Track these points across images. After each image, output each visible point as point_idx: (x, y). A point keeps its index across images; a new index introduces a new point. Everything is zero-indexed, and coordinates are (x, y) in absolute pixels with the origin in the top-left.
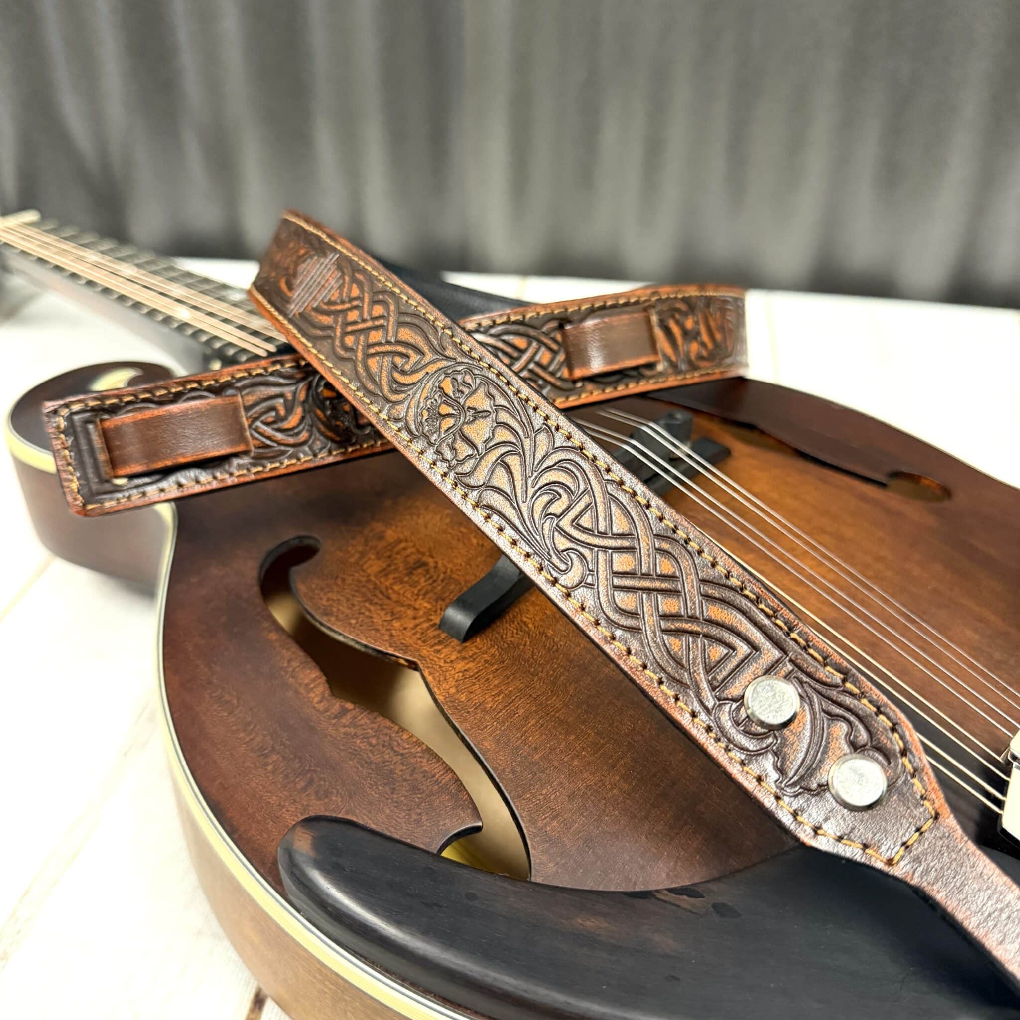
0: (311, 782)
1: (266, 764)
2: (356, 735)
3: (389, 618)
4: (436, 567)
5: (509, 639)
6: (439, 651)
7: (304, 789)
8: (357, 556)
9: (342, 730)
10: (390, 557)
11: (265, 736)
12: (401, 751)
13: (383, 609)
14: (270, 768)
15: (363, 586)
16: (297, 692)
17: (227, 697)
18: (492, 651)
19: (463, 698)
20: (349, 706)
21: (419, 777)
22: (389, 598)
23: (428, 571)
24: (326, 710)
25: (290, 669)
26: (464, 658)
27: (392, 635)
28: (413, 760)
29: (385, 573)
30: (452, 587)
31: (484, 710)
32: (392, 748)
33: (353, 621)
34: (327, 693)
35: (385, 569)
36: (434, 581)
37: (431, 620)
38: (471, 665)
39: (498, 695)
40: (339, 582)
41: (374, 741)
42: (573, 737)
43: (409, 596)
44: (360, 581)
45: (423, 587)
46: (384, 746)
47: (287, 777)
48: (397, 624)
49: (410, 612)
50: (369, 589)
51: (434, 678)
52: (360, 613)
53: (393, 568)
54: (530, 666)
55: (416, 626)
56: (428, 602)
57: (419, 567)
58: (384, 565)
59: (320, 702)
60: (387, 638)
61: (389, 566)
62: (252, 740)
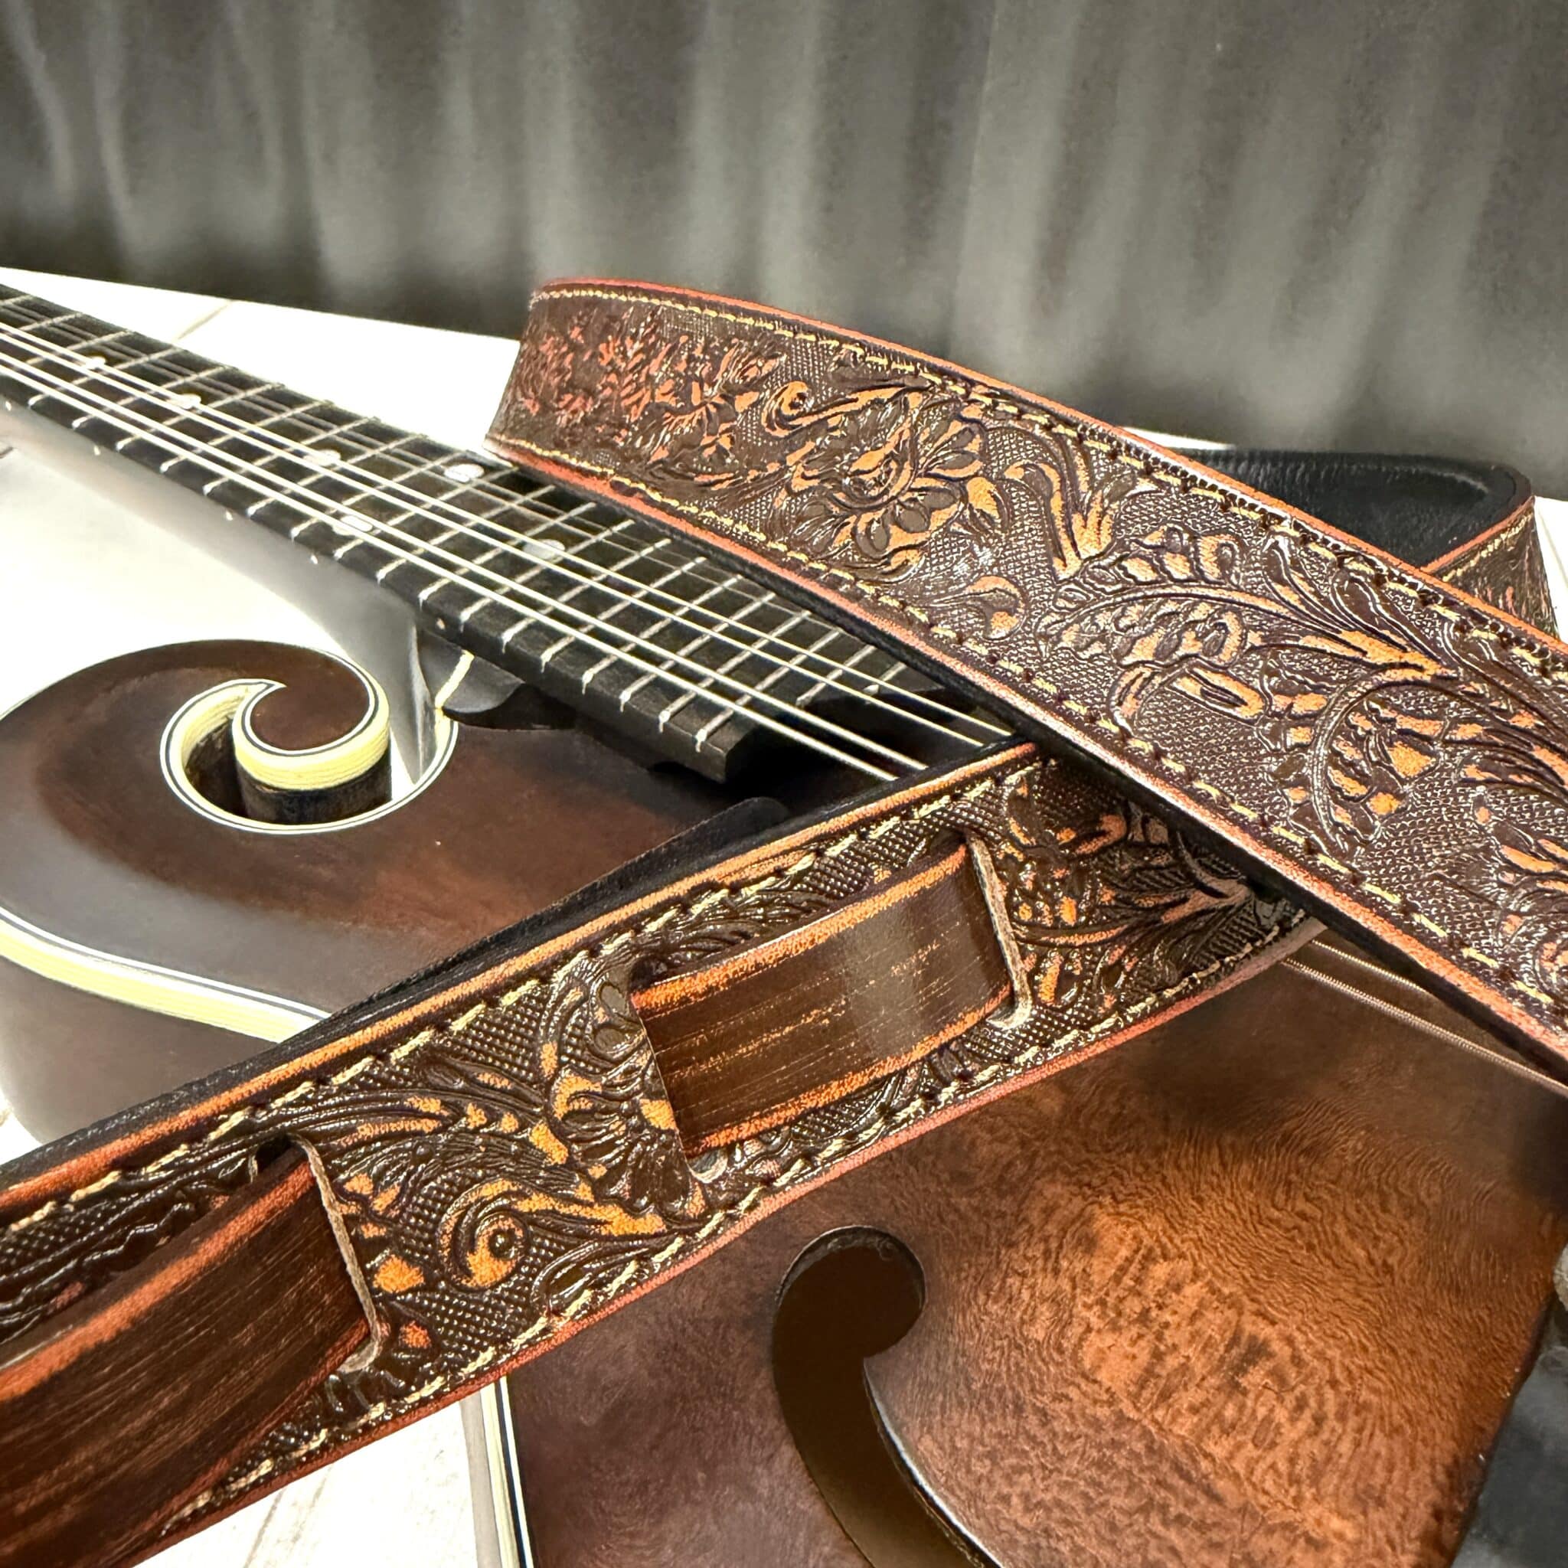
4: (1297, 1360)
8: (1045, 1314)
10: (1144, 1317)
13: (1216, 1546)
15: (1114, 1444)
22: (1215, 1498)
23: (1280, 1378)
29: (1155, 1384)
30: (1380, 1440)
35: (1149, 1372)
36: (1318, 1422)
43: (1269, 1485)
44: (1096, 1424)
45: (1296, 1444)
50: (1134, 1455)
53: (1172, 1362)
57: (1249, 1360)
58: (1144, 1358)
61: (1158, 1356)
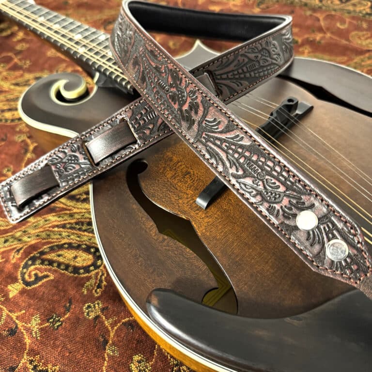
0: (155, 270)
2: (169, 250)
3: (177, 198)
4: (194, 174)
5: (225, 208)
6: (197, 214)
7: (153, 273)
8: (162, 169)
9: (164, 248)
10: (175, 169)
11: (136, 250)
12: (186, 256)
13: (175, 194)
14: (139, 264)
15: (166, 184)
16: (146, 231)
17: (121, 234)
18: (218, 213)
19: (208, 234)
20: (166, 237)
21: (194, 268)
22: (177, 189)
23: (190, 176)
24: (158, 239)
25: (143, 221)
26: (207, 217)
27: (179, 206)
28: (191, 261)
29: (174, 177)
30: (201, 183)
31: (216, 239)
32: (183, 256)
33: (164, 200)
34: (157, 231)
36: (194, 181)
37: (193, 199)
38: (210, 220)
39: (221, 233)
40: (157, 181)
41: (176, 252)
42: (251, 250)
43: (184, 188)
44: (165, 182)
45: (189, 183)
46: (180, 254)
48: (181, 201)
49: (185, 196)
50: (168, 185)
51: (196, 225)
52: (166, 196)
53: (177, 174)
54: (233, 219)
55: (188, 202)
56: (192, 191)
57: (187, 174)
58: (173, 174)
59: (155, 236)
60: (177, 207)
61: (175, 174)
62: (132, 252)
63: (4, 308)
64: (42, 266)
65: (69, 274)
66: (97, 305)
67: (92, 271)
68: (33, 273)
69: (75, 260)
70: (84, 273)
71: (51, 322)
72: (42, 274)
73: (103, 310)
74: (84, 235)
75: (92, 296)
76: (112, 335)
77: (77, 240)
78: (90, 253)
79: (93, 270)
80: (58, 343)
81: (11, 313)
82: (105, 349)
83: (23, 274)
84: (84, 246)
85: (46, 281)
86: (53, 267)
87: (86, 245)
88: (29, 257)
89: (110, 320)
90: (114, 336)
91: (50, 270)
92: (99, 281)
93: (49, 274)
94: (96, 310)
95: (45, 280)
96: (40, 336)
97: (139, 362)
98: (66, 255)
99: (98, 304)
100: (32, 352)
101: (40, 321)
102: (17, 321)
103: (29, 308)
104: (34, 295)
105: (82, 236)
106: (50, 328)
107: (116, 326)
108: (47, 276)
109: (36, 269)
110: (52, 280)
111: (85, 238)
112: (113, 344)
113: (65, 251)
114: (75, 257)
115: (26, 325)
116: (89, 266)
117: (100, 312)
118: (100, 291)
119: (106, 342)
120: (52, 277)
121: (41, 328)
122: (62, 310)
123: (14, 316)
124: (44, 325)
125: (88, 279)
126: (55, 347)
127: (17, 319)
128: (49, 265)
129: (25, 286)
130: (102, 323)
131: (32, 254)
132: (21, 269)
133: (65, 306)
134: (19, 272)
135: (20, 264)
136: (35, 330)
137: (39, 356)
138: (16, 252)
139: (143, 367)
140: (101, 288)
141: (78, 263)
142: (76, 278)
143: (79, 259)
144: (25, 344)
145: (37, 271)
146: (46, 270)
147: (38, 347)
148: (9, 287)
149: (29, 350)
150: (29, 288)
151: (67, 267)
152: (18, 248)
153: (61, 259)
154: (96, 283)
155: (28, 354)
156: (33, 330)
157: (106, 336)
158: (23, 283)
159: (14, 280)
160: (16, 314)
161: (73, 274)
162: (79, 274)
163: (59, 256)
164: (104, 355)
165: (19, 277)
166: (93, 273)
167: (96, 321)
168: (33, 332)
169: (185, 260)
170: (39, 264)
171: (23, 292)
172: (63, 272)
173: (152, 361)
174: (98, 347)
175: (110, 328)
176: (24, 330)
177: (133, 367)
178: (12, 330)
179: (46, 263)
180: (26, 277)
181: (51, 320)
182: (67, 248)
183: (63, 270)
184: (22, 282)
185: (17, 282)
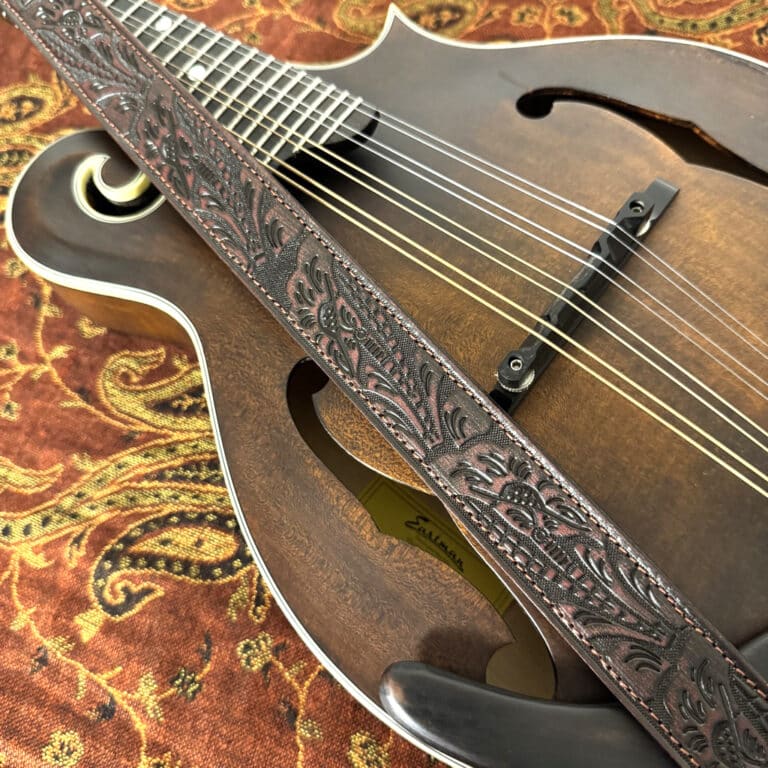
0: (382, 614)
1: (346, 599)
2: (405, 570)
7: (379, 621)
9: (395, 565)
11: (337, 573)
14: (349, 602)
16: (351, 530)
17: (300, 538)
20: (395, 541)
21: (462, 605)
24: (378, 547)
25: (341, 508)
28: (454, 591)
32: (436, 580)
34: (375, 530)
41: (421, 574)
46: (430, 578)
47: (363, 610)
59: (371, 539)
62: (329, 577)
63: (80, 665)
64: (133, 570)
65: (193, 580)
66: (262, 642)
67: (238, 569)
68: (119, 586)
69: (201, 550)
70: (223, 576)
71: (178, 686)
72: (140, 587)
73: (276, 651)
74: (208, 492)
75: (250, 622)
76: (302, 697)
77: (194, 505)
78: (228, 531)
79: (241, 568)
80: (201, 724)
81: (95, 673)
82: (294, 728)
83: (99, 592)
84: (211, 517)
85: (150, 602)
86: (158, 569)
87: (214, 513)
88: (103, 553)
89: (295, 669)
90: (307, 700)
91: (153, 578)
92: (257, 589)
93: (153, 585)
94: (263, 652)
95: (147, 599)
96: (164, 716)
97: (364, 746)
98: (178, 539)
99: (265, 639)
100: (155, 749)
101: (155, 686)
102: (111, 690)
103: (129, 661)
104: (133, 633)
105: (203, 495)
106: (180, 697)
107: (307, 679)
108: (148, 591)
109: (123, 577)
110: (162, 599)
111: (211, 498)
112: (308, 716)
113: (175, 530)
114: (199, 543)
115: (130, 695)
116: (232, 559)
117: (270, 656)
118: (263, 610)
119: (294, 714)
120: (160, 592)
121: (162, 700)
122: (194, 658)
123: (101, 679)
124: (166, 694)
125: (234, 586)
126: (196, 732)
127: (109, 685)
128: (148, 566)
129: (109, 616)
130: (280, 676)
131: (106, 545)
132: (92, 580)
133: (198, 650)
134: (90, 586)
135: (89, 570)
136: (151, 705)
137: (170, 753)
138: (72, 545)
139: (372, 755)
140: (264, 604)
141: (207, 555)
142: (209, 587)
143: (206, 546)
144: (137, 734)
145: (126, 581)
146: (144, 578)
147: (165, 737)
148: (78, 620)
149: (148, 745)
150: (118, 619)
151: (187, 565)
152: (75, 535)
153: (170, 551)
154: (251, 595)
155: (149, 753)
156: (147, 706)
157: (292, 702)
158: (105, 610)
159: (84, 605)
160: (105, 676)
161: (201, 581)
162: (214, 578)
163: (165, 542)
164: (295, 740)
165: (93, 597)
166: (242, 572)
167: (266, 674)
168: (148, 708)
169: (442, 589)
170: (128, 567)
171: (108, 629)
172: (180, 578)
173: (388, 741)
174: (280, 726)
175: (296, 684)
176: (129, 705)
177: (354, 756)
178: (104, 706)
179: (142, 562)
180: (107, 595)
181: (177, 682)
182: (177, 525)
183: (179, 574)
184: (101, 606)
185: (92, 609)
